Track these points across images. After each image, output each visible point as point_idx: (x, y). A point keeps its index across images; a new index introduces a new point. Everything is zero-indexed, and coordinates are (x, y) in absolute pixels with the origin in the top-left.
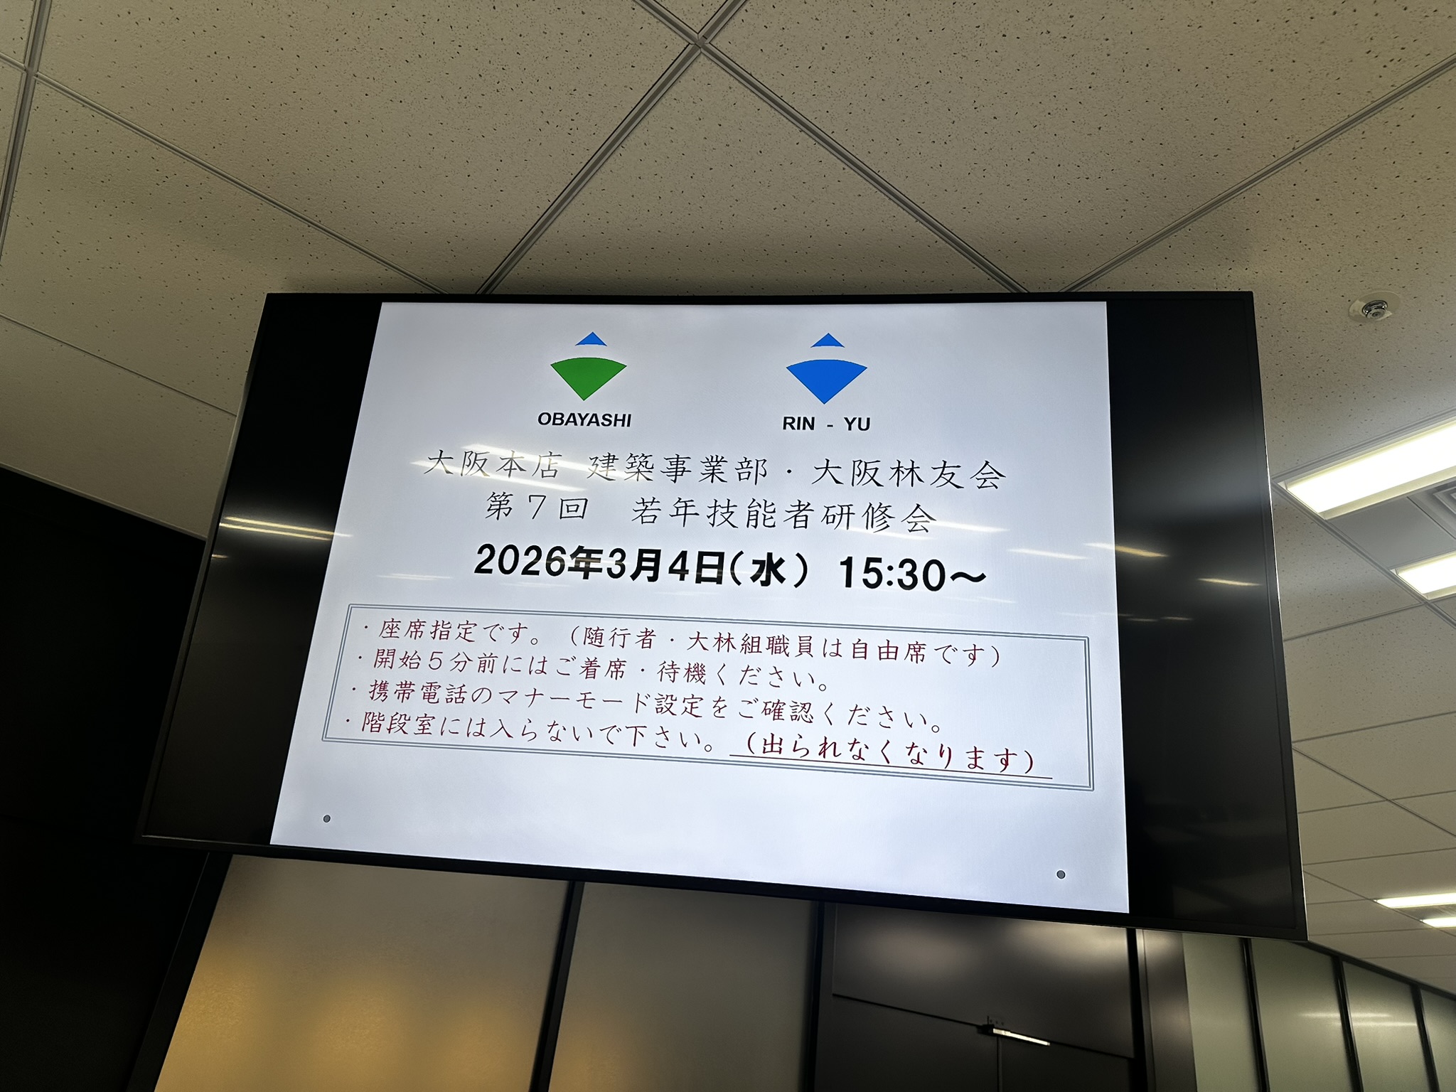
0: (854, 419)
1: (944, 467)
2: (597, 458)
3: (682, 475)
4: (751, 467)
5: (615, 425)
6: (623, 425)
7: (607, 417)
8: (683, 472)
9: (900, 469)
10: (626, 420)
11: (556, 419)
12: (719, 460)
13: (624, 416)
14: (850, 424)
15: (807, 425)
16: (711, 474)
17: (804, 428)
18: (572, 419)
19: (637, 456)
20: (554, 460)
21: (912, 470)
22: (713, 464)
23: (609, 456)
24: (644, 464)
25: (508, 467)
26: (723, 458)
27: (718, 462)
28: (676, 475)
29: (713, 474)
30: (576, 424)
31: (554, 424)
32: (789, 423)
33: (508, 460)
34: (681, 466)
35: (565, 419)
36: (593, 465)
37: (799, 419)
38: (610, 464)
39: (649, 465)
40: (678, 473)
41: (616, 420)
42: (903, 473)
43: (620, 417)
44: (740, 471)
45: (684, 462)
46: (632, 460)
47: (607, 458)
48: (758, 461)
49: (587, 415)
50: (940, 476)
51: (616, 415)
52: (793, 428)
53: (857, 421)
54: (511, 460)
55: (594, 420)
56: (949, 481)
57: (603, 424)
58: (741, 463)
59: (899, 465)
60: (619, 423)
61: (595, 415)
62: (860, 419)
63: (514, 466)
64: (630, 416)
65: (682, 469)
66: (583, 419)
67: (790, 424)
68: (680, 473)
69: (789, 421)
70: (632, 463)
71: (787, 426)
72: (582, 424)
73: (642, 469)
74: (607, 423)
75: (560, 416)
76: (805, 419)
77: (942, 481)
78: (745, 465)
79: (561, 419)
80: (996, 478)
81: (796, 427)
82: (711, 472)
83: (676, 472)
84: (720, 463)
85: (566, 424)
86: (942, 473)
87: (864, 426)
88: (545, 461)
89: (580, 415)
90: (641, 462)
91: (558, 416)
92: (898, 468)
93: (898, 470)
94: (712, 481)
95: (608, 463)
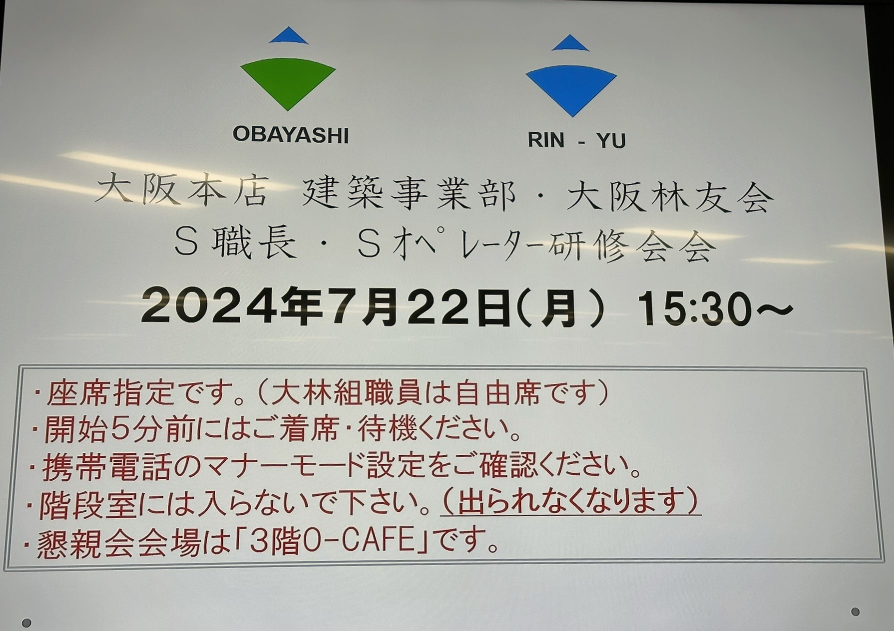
0: (608, 135)
1: (709, 189)
2: (312, 181)
3: (417, 201)
4: (497, 191)
5: (330, 141)
6: (340, 141)
7: (319, 131)
8: (418, 196)
9: (663, 191)
10: (343, 136)
11: (255, 134)
12: (458, 183)
13: (340, 130)
14: (604, 141)
15: (555, 141)
16: (451, 199)
17: (553, 145)
18: (275, 134)
19: (361, 179)
20: (260, 184)
21: (675, 192)
22: (454, 187)
23: (327, 178)
24: (370, 188)
25: (202, 192)
26: (463, 180)
27: (458, 185)
28: (410, 201)
29: (453, 199)
30: (281, 140)
31: (254, 139)
32: (534, 140)
33: (202, 184)
34: (415, 190)
35: (267, 134)
36: (308, 190)
37: (546, 134)
38: (329, 189)
39: (377, 190)
40: (412, 199)
41: (330, 135)
42: (666, 196)
43: (335, 131)
44: (485, 195)
45: (418, 185)
46: (355, 183)
47: (325, 181)
48: (503, 184)
49: (294, 129)
50: (706, 200)
51: (330, 130)
52: (540, 145)
53: (610, 137)
54: (206, 183)
55: (303, 135)
56: (715, 205)
57: (314, 139)
58: (485, 186)
59: (661, 187)
60: (335, 139)
61: (303, 129)
62: (614, 135)
63: (210, 192)
64: (346, 130)
65: (416, 194)
66: (289, 135)
67: (537, 140)
68: (415, 199)
69: (535, 136)
70: (356, 187)
71: (534, 142)
72: (289, 140)
73: (368, 194)
74: (320, 139)
75: (260, 130)
76: (553, 135)
77: (708, 205)
78: (489, 188)
79: (262, 133)
80: (764, 201)
81: (543, 144)
82: (451, 196)
83: (410, 197)
84: (461, 187)
85: (269, 140)
86: (707, 196)
87: (619, 142)
88: (249, 185)
89: (285, 128)
90: (366, 186)
91: (257, 130)
92: (661, 190)
93: (660, 193)
94: (453, 208)
95: (327, 187)
